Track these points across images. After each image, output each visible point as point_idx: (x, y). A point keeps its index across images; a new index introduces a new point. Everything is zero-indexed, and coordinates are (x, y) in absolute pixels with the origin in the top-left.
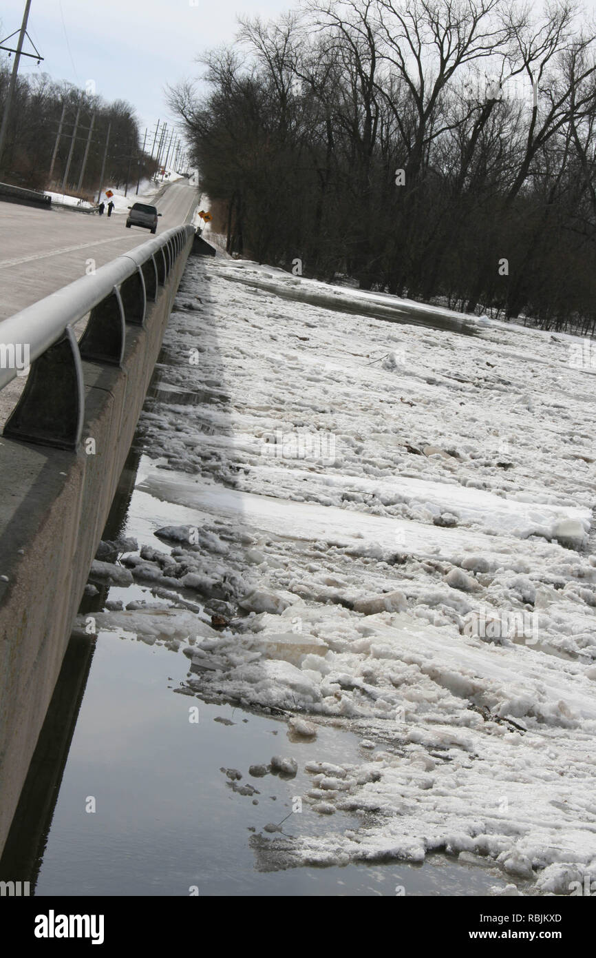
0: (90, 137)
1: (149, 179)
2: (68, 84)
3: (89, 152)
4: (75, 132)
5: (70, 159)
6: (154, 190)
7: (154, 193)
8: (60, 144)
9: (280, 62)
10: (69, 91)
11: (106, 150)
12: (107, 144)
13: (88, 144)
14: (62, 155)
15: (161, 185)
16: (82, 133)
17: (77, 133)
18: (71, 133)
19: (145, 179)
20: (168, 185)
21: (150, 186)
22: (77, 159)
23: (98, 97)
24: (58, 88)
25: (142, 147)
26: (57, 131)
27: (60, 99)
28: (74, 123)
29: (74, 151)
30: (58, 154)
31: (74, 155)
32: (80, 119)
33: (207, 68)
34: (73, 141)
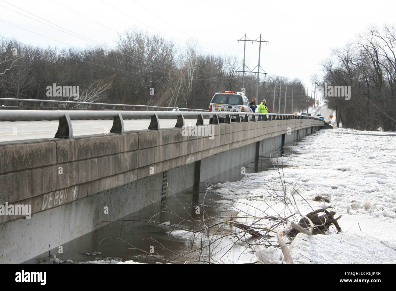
0: (286, 95)
1: (312, 106)
2: (275, 75)
3: (286, 101)
4: (280, 94)
5: (280, 104)
6: (314, 110)
7: (314, 112)
8: (275, 99)
9: (347, 61)
10: (275, 78)
11: (293, 98)
12: (293, 96)
13: (286, 98)
14: (277, 103)
15: (317, 108)
16: (283, 94)
17: (281, 94)
18: (279, 95)
19: (310, 106)
20: (320, 107)
21: (313, 109)
22: (282, 103)
23: (287, 78)
24: (271, 77)
25: (307, 95)
26: (274, 95)
27: (272, 82)
28: (279, 91)
29: (281, 101)
30: (275, 103)
31: (281, 102)
32: (281, 89)
33: (322, 66)
34: (280, 97)
